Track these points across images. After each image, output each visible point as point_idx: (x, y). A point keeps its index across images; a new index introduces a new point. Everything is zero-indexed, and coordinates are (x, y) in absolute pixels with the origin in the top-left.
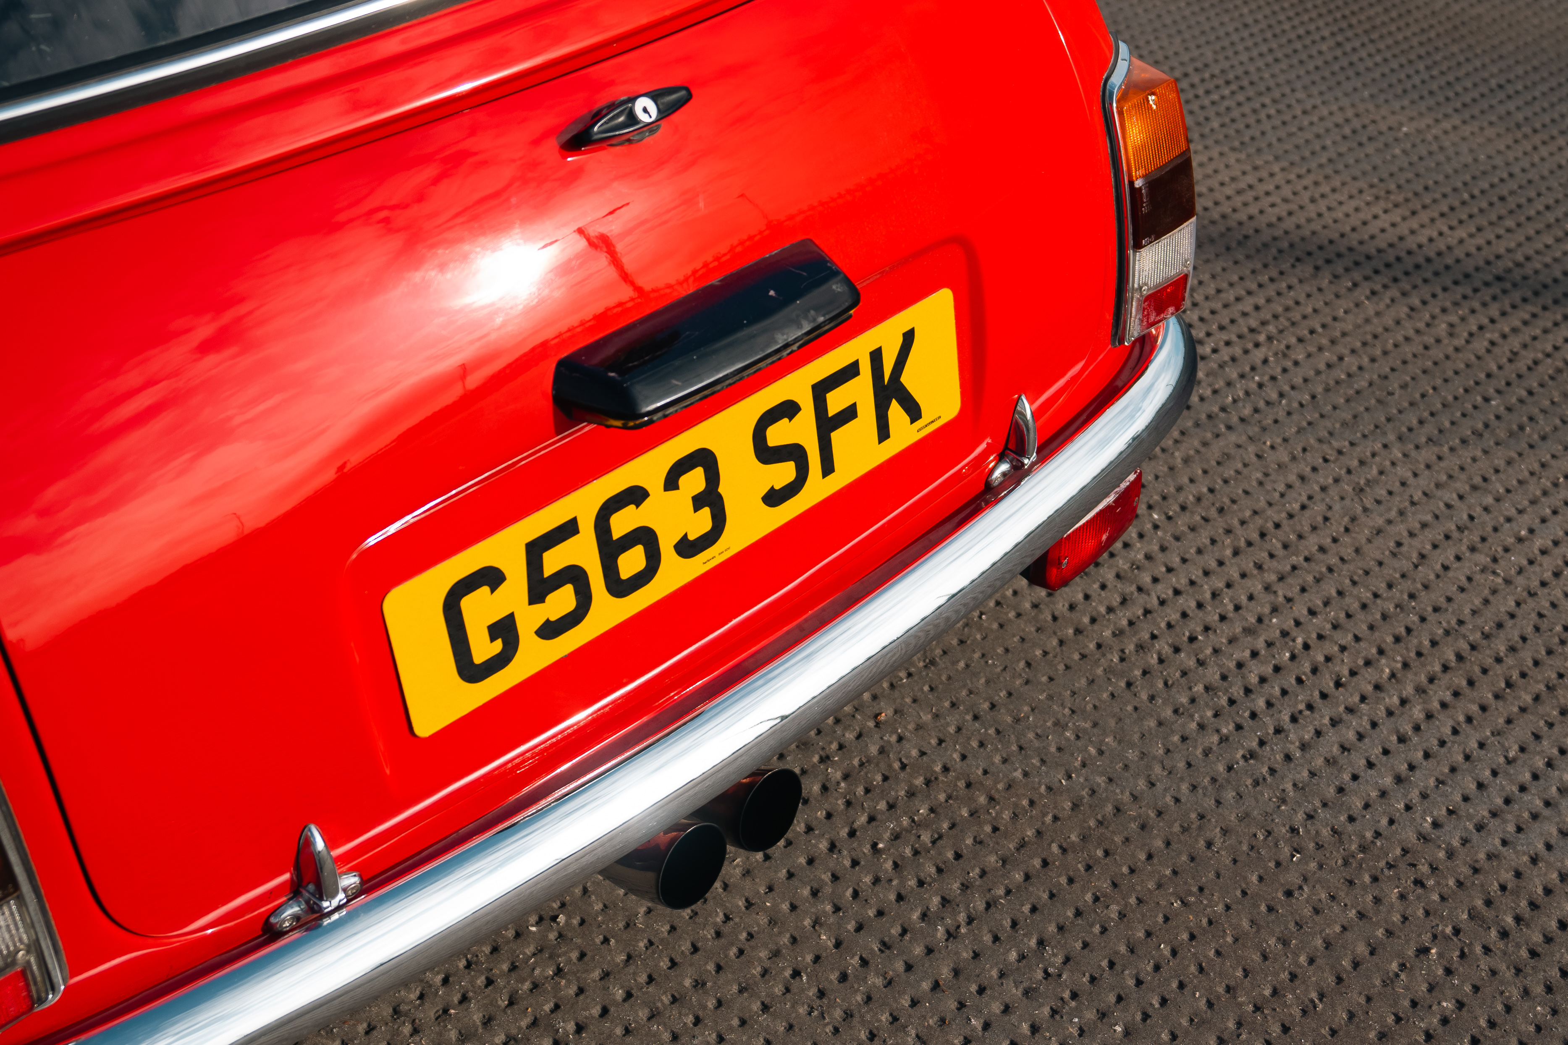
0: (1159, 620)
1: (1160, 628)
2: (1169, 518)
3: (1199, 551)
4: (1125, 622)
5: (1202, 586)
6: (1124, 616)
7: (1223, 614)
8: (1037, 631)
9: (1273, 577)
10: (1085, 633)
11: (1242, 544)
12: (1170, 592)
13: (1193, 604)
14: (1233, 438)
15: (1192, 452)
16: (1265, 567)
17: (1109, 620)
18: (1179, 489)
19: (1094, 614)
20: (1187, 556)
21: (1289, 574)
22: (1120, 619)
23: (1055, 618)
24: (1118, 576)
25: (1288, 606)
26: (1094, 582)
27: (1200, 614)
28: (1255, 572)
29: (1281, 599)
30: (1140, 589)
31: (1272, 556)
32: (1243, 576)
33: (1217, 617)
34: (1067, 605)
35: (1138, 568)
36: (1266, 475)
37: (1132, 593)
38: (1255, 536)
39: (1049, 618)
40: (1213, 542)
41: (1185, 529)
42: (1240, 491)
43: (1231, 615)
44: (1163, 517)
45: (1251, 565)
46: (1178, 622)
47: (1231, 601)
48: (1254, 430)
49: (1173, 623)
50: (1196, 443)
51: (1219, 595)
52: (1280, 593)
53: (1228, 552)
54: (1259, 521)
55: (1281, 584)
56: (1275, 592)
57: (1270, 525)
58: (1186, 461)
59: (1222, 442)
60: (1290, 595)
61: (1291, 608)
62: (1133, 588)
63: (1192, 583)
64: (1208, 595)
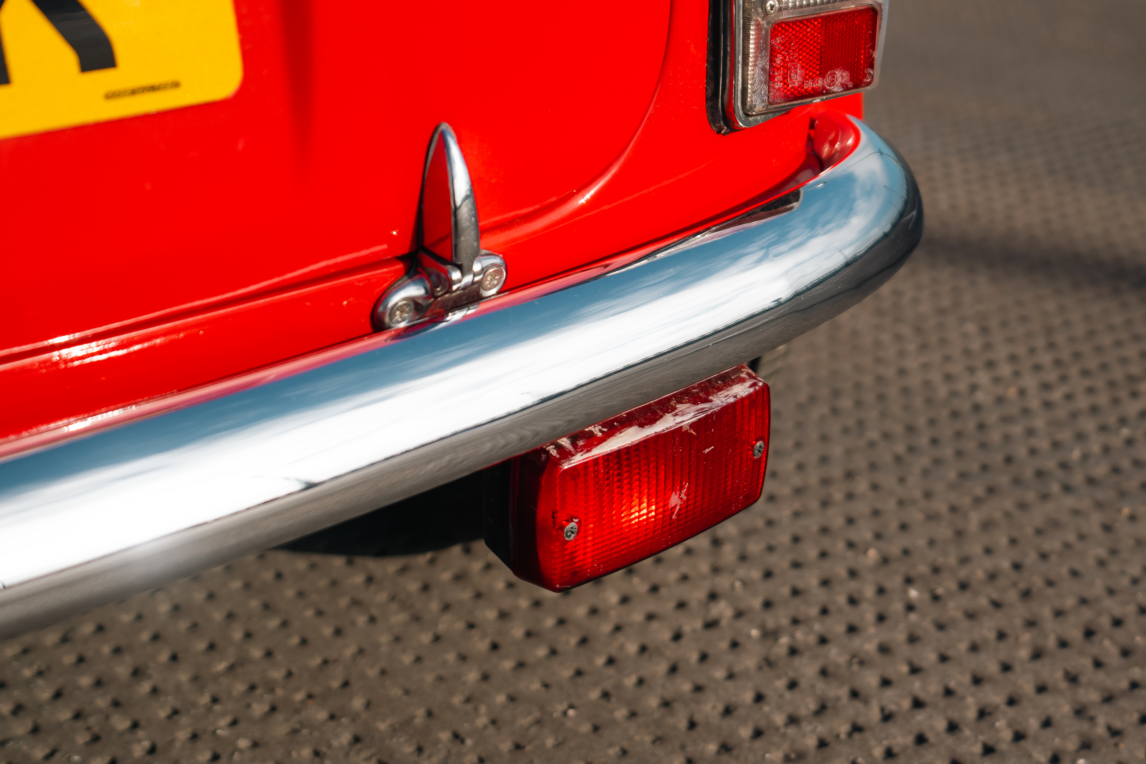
0: (873, 742)
1: (871, 755)
2: (936, 598)
3: (974, 648)
4: (811, 742)
5: (963, 698)
6: (814, 731)
7: (990, 742)
8: (654, 742)
9: (1094, 696)
10: (735, 752)
11: (1051, 642)
12: (906, 704)
13: (941, 725)
14: (1069, 502)
15: (998, 515)
16: (1083, 679)
17: (784, 736)
18: (964, 560)
19: (762, 724)
20: (950, 653)
21: (1123, 693)
22: (804, 735)
23: (692, 725)
24: (824, 673)
25: (1112, 741)
26: (779, 677)
27: (950, 740)
28: (1063, 685)
29: (1100, 730)
30: (854, 694)
31: (1098, 664)
32: (1041, 689)
33: (978, 749)
34: (720, 707)
35: (862, 663)
36: (1114, 552)
37: (838, 699)
38: (1075, 634)
39: (683, 724)
40: (1001, 636)
41: (958, 614)
42: (1064, 571)
43: (1003, 746)
44: (926, 597)
45: (1059, 675)
46: (905, 749)
47: (1010, 725)
48: (1105, 494)
49: (896, 750)
50: (1008, 504)
51: (990, 714)
52: (1102, 721)
53: (1024, 653)
54: (1087, 614)
55: (1106, 708)
56: (1092, 719)
57: (1105, 622)
58: (987, 525)
59: (1050, 507)
60: (1117, 724)
61: (1116, 745)
62: (844, 692)
63: (948, 692)
64: (971, 714)
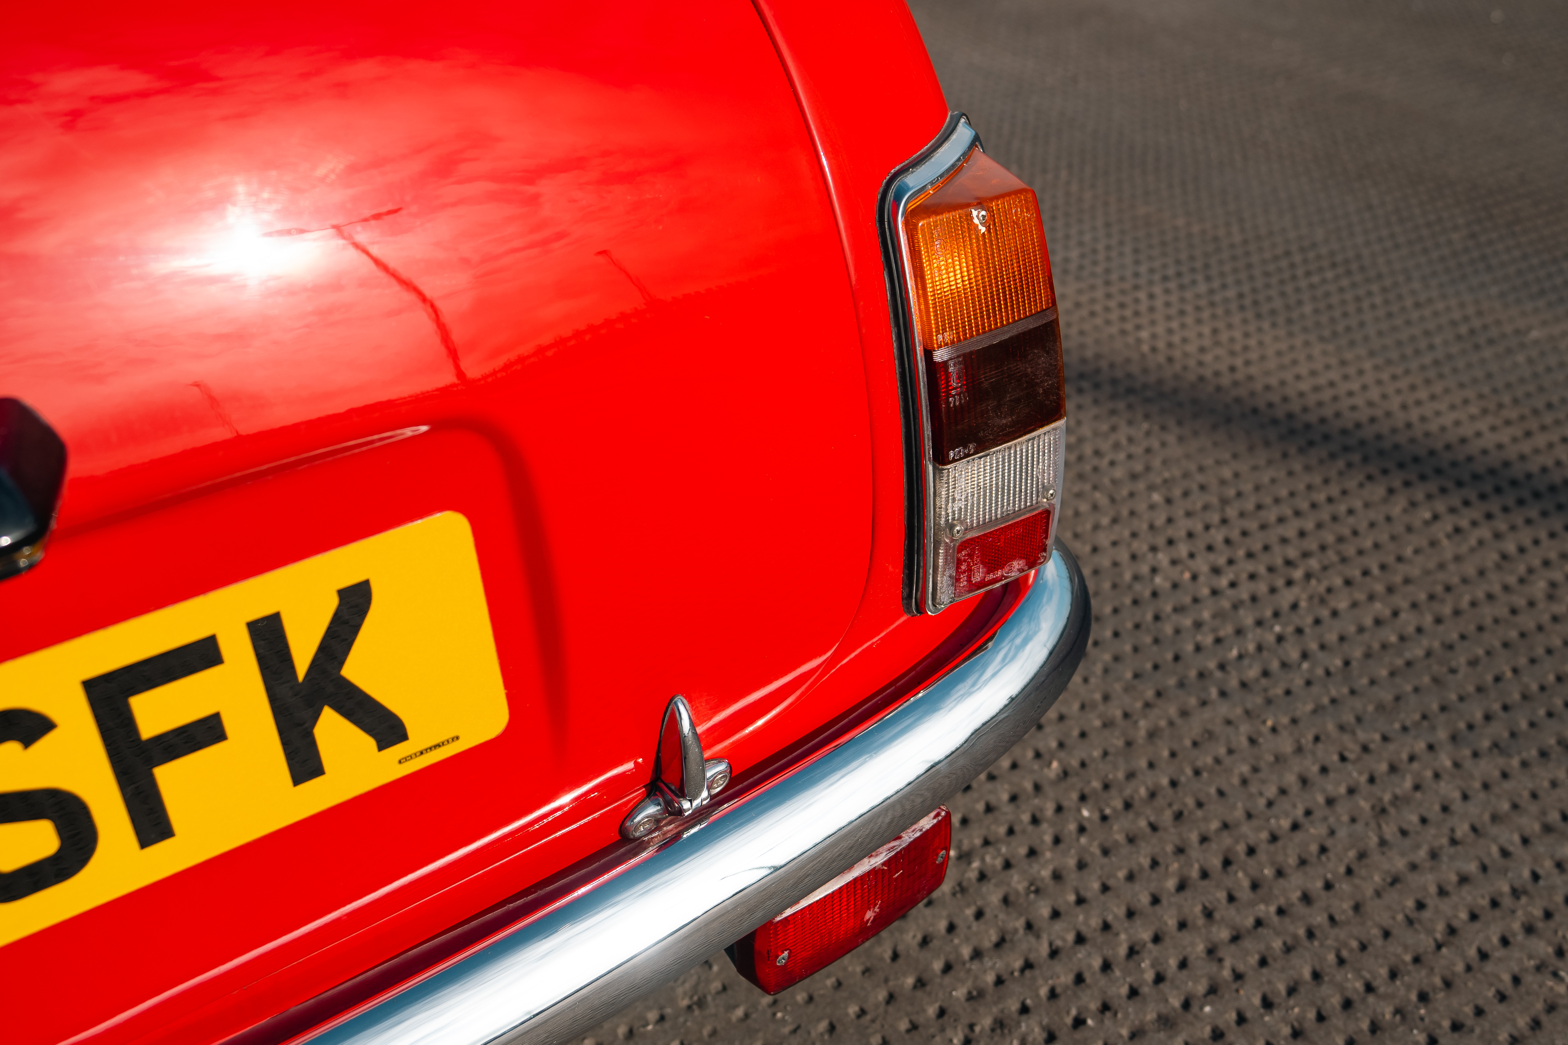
0: (1040, 981)
1: (1038, 996)
2: (1104, 818)
3: (1131, 877)
4: (990, 978)
5: (1117, 934)
6: (992, 968)
7: (1135, 985)
8: (864, 973)
9: (1225, 934)
10: (928, 988)
11: (1195, 873)
12: (1071, 937)
13: (1097, 963)
14: (1224, 709)
15: (1163, 723)
16: (1217, 916)
17: (969, 971)
18: (1131, 775)
19: (952, 957)
20: (1111, 882)
21: (1249, 932)
22: (985, 971)
23: (895, 956)
24: (1006, 900)
25: (1234, 986)
26: (968, 905)
27: (1103, 981)
28: (1201, 921)
29: (1226, 973)
30: (1029, 926)
31: (1231, 898)
32: (1182, 925)
33: (1124, 990)
34: (919, 937)
35: (1037, 891)
36: (1255, 770)
37: (1016, 931)
38: (1216, 862)
39: (888, 955)
40: (1155, 864)
41: (1120, 838)
42: (1213, 791)
43: (1145, 990)
44: (1096, 816)
45: (1198, 909)
46: (1066, 988)
47: (1153, 966)
48: (1255, 700)
49: (1059, 990)
50: (1173, 711)
51: (1138, 953)
52: (1228, 963)
53: (1171, 884)
54: (1227, 840)
55: (1233, 947)
56: (1220, 960)
57: (1241, 848)
58: (1153, 735)
59: (1207, 714)
60: (1241, 968)
61: (1237, 991)
62: (1020, 923)
63: (1106, 927)
64: (1123, 951)
